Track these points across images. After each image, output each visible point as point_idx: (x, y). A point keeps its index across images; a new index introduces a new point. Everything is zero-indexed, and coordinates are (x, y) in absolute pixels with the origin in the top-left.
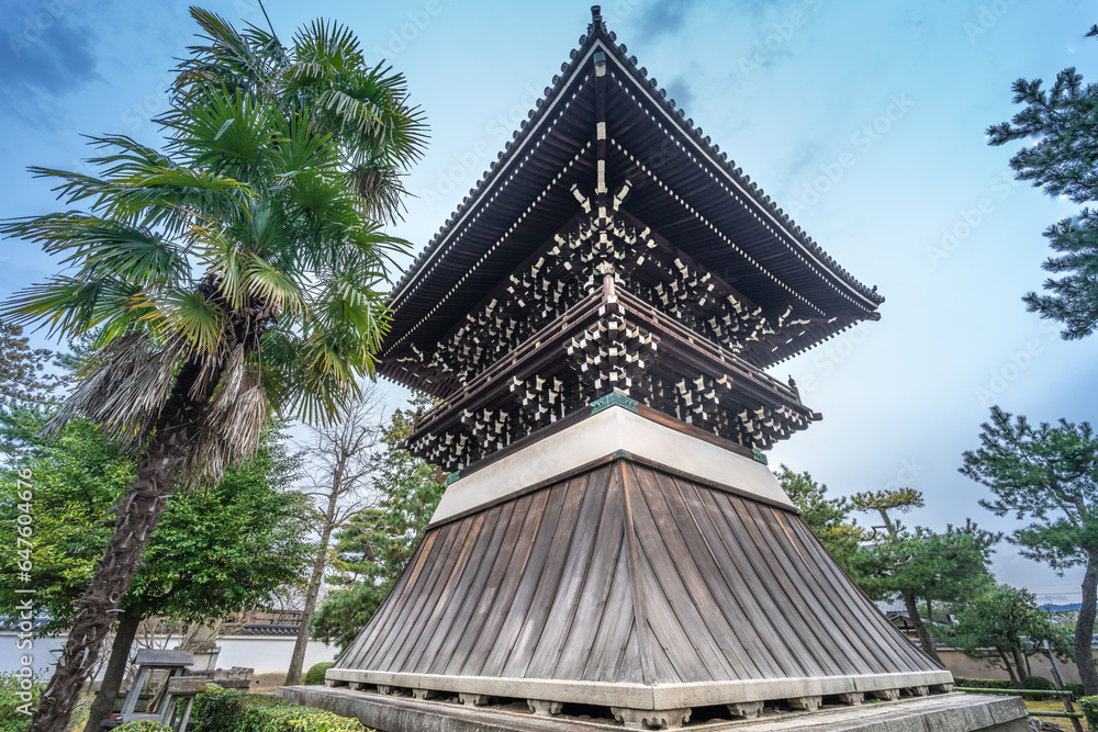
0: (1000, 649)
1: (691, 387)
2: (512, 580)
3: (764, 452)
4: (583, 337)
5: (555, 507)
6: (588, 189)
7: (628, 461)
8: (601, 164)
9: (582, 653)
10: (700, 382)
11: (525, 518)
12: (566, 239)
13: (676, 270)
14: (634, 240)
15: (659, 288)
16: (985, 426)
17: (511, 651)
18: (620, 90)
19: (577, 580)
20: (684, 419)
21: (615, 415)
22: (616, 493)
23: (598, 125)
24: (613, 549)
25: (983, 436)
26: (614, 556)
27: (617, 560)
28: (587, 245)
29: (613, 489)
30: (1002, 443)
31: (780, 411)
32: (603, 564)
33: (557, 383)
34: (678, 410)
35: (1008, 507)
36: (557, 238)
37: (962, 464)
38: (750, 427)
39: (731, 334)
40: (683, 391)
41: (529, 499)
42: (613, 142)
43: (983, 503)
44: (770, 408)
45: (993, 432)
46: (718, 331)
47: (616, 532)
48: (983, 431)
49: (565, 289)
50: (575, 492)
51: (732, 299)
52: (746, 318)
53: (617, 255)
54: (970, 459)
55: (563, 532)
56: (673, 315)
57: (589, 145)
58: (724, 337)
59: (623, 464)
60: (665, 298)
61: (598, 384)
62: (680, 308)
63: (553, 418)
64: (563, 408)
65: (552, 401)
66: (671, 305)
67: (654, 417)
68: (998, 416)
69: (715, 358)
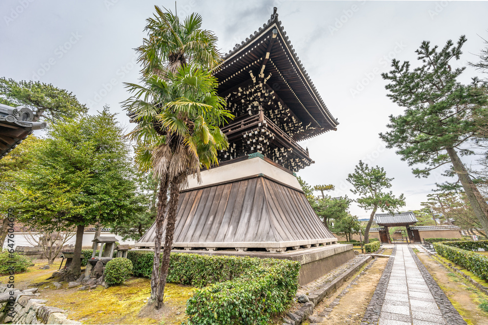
0: (346, 233)
1: (279, 150)
2: (220, 213)
3: (296, 173)
4: (251, 132)
5: (235, 190)
6: (256, 73)
7: (263, 177)
8: (264, 67)
9: (254, 235)
10: (282, 149)
11: (222, 193)
12: (243, 90)
13: (278, 105)
14: (268, 95)
15: (271, 111)
16: (357, 166)
17: (225, 235)
18: (279, 44)
19: (248, 214)
20: (275, 161)
21: (258, 160)
22: (260, 188)
23: (267, 53)
24: (260, 205)
25: (356, 170)
26: (261, 207)
27: (262, 209)
28: (251, 94)
29: (258, 186)
30: (360, 172)
31: (303, 160)
32: (257, 210)
33: (234, 145)
34: (274, 158)
35: (357, 191)
36: (240, 89)
37: (347, 178)
38: (293, 164)
39: (290, 130)
40: (276, 152)
41: (223, 186)
42: (270, 60)
43: (351, 190)
44: (300, 158)
45: (358, 168)
46: (286, 128)
47: (261, 200)
48: (356, 168)
49: (237, 107)
50: (243, 186)
51: (293, 118)
52: (296, 125)
53: (261, 100)
54: (350, 176)
55: (239, 199)
56: (274, 122)
57: (261, 59)
58: (288, 131)
59: (262, 178)
60: (272, 116)
61: (252, 149)
62: (277, 120)
63: (231, 158)
64: (235, 154)
65: (232, 151)
66: (274, 118)
67: (268, 161)
68: (361, 164)
69: (288, 141)
